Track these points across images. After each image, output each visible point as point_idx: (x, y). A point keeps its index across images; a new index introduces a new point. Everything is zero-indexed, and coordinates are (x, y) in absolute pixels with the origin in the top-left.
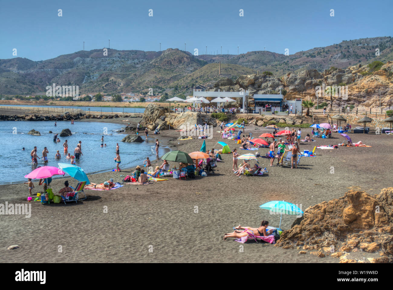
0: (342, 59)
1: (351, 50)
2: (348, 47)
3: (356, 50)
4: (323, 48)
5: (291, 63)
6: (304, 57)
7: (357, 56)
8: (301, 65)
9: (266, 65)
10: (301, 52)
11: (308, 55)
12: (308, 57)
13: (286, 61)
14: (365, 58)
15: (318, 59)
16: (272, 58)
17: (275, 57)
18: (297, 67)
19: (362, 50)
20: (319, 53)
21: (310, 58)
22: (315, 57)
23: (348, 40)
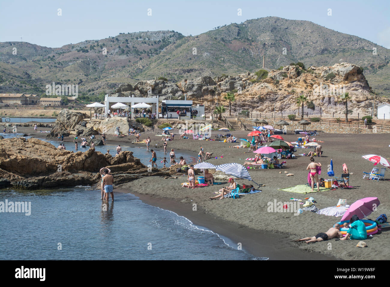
0: (120, 55)
1: (130, 45)
2: (127, 41)
3: (136, 45)
4: (97, 42)
5: (59, 59)
6: (74, 51)
7: (137, 52)
8: (71, 61)
9: (26, 60)
10: (69, 45)
11: (79, 49)
12: (79, 51)
13: (51, 55)
14: (146, 54)
15: (92, 54)
16: (32, 51)
17: (36, 51)
18: (67, 63)
19: (143, 45)
20: (92, 48)
21: (81, 53)
22: (87, 51)
23: (126, 33)
